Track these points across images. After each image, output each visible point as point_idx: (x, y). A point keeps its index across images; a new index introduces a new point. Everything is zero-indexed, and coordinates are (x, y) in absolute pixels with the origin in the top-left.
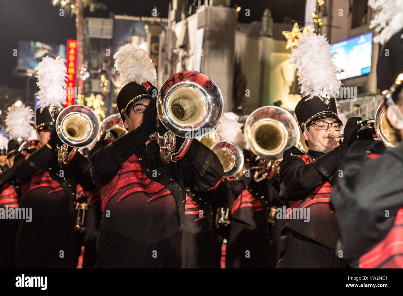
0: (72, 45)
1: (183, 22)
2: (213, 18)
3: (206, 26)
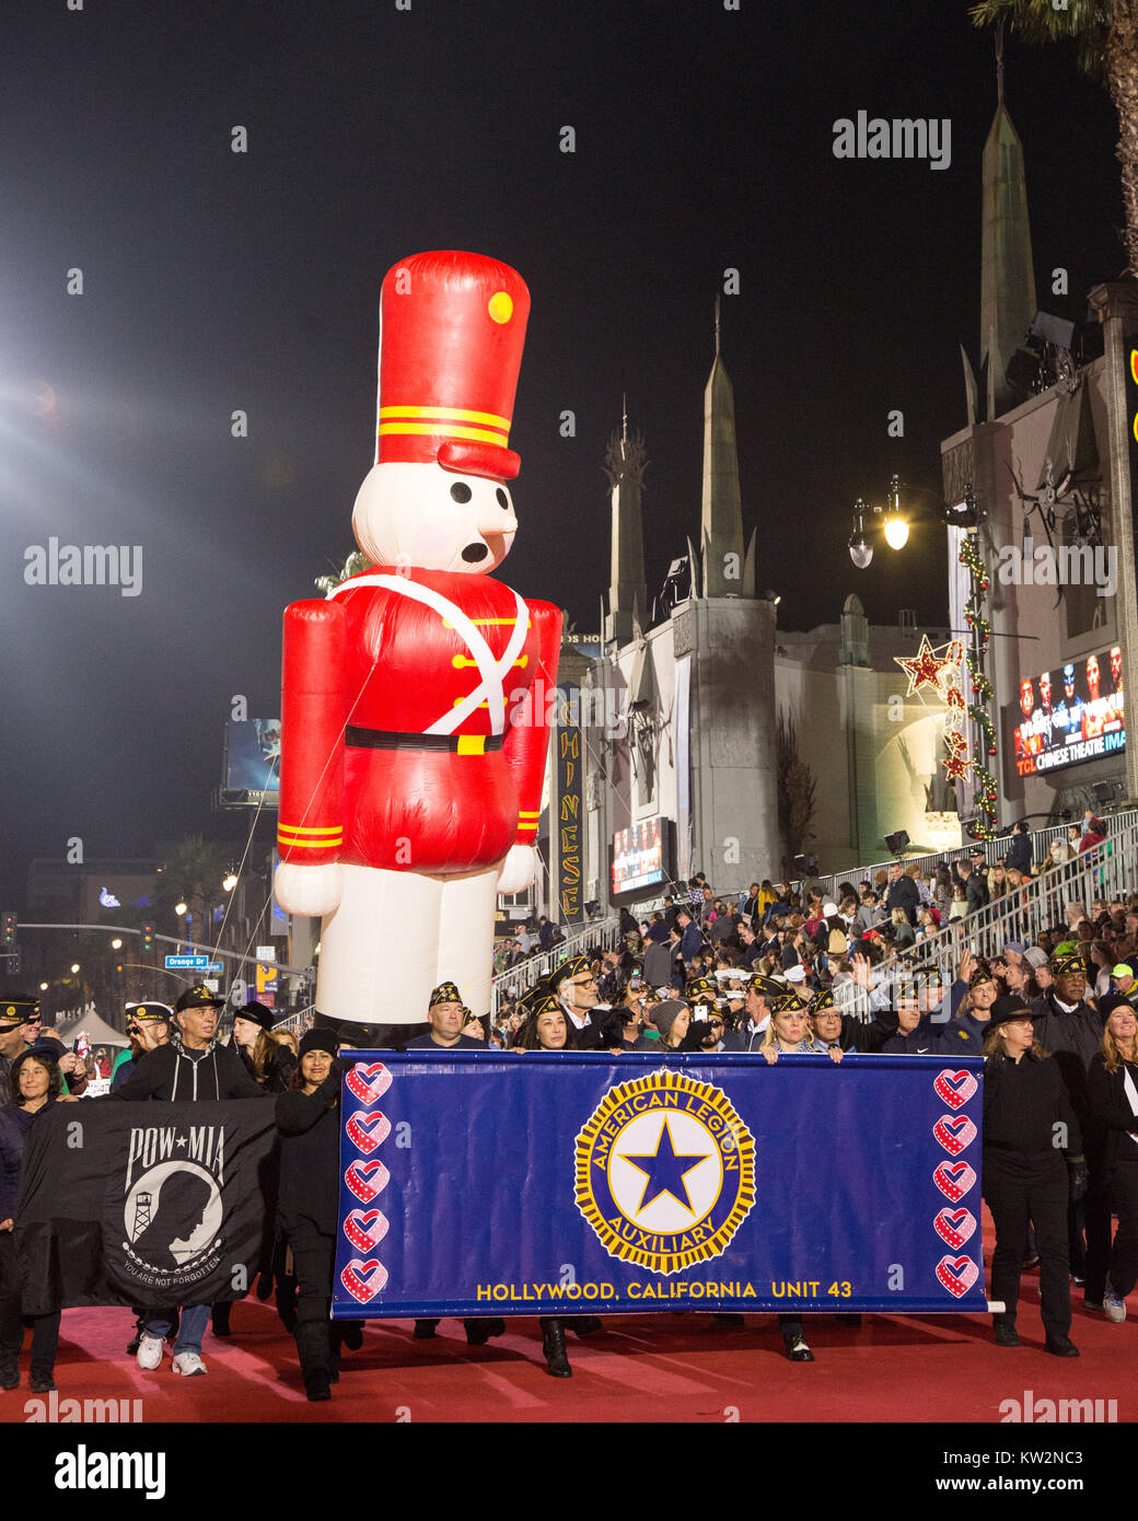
1: (638, 643)
2: (713, 627)
3: (697, 650)
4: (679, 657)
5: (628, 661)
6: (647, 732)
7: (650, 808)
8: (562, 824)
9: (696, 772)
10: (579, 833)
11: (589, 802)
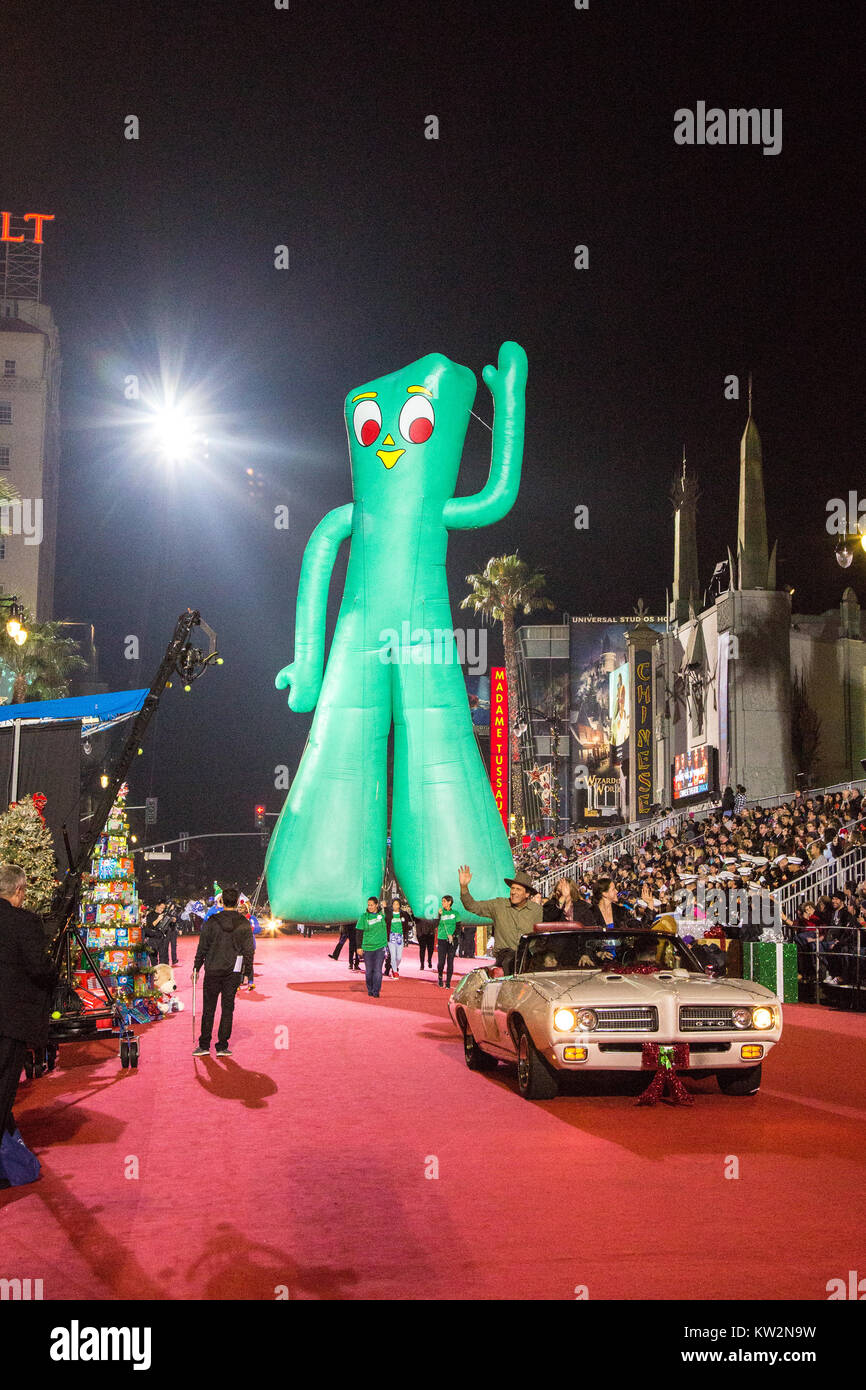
0: (499, 675)
1: (692, 622)
2: (745, 611)
3: (734, 627)
4: (721, 632)
5: (685, 635)
6: (698, 686)
7: (700, 739)
8: (638, 750)
9: (733, 713)
10: (650, 757)
11: (658, 735)
